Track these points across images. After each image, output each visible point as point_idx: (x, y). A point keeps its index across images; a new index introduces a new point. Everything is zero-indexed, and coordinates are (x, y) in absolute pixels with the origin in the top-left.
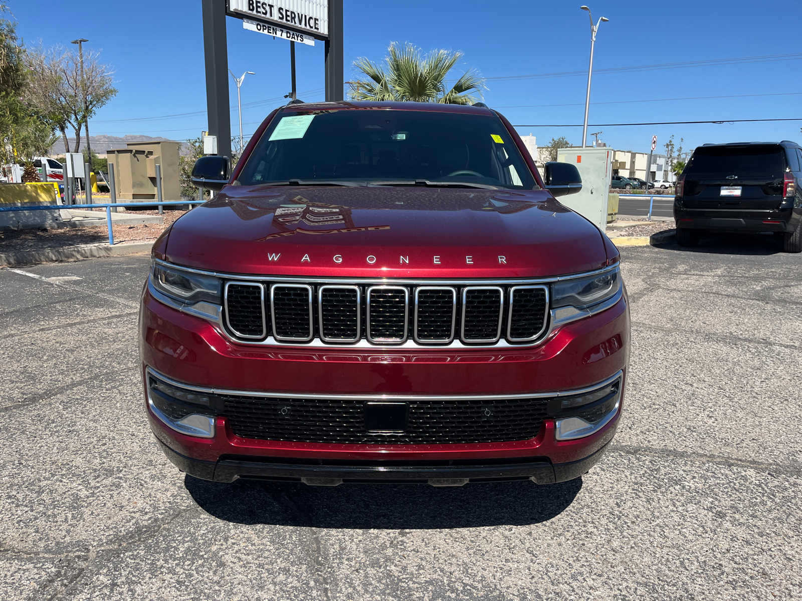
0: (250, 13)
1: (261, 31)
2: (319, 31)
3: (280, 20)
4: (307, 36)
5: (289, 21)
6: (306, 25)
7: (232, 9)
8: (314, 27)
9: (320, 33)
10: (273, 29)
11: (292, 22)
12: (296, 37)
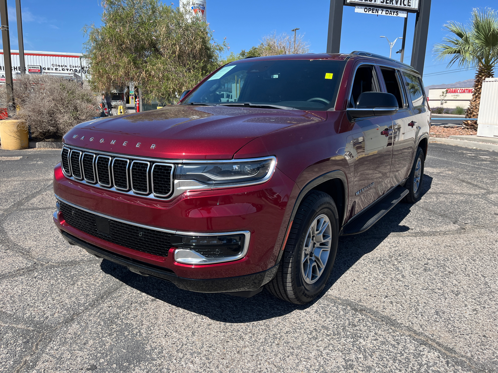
0: (360, 2)
1: (367, 13)
2: (411, 7)
3: (381, 4)
4: (402, 12)
5: (388, 3)
6: (401, 4)
7: (348, 2)
8: (407, 5)
9: (412, 8)
10: (376, 10)
11: (390, 4)
12: (393, 13)
